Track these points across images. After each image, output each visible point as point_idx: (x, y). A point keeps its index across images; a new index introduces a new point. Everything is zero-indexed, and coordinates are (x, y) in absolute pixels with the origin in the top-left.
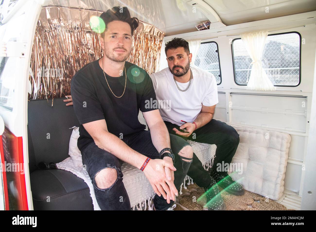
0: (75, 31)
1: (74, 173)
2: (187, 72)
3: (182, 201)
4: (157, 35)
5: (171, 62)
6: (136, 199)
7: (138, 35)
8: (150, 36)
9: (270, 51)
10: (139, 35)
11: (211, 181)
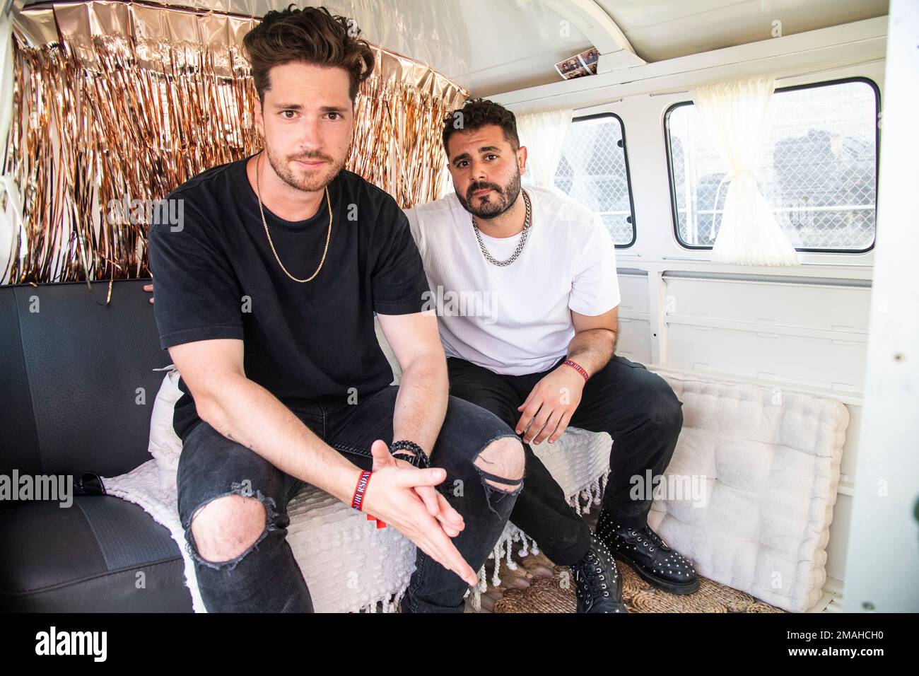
0: (182, 77)
1: (148, 508)
2: (512, 204)
3: (502, 605)
4: (444, 96)
5: (463, 172)
6: (341, 599)
7: (383, 93)
8: (422, 97)
9: (804, 156)
10: (385, 95)
11: (592, 546)
